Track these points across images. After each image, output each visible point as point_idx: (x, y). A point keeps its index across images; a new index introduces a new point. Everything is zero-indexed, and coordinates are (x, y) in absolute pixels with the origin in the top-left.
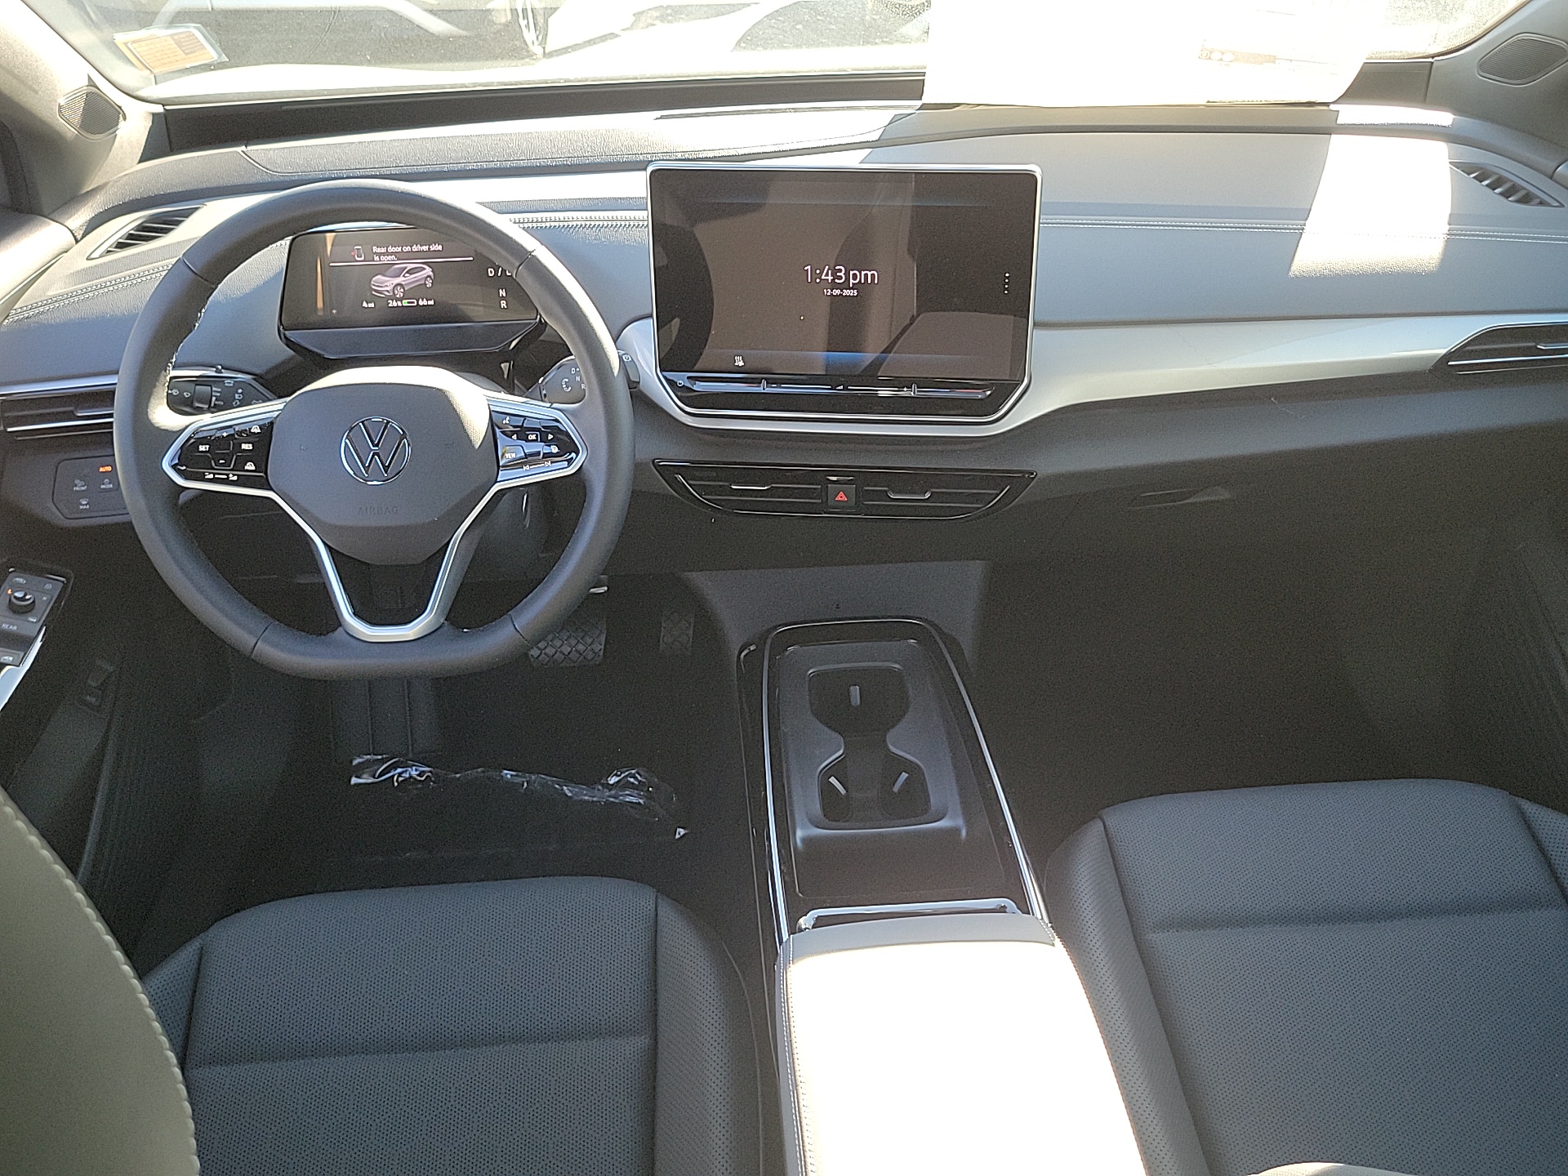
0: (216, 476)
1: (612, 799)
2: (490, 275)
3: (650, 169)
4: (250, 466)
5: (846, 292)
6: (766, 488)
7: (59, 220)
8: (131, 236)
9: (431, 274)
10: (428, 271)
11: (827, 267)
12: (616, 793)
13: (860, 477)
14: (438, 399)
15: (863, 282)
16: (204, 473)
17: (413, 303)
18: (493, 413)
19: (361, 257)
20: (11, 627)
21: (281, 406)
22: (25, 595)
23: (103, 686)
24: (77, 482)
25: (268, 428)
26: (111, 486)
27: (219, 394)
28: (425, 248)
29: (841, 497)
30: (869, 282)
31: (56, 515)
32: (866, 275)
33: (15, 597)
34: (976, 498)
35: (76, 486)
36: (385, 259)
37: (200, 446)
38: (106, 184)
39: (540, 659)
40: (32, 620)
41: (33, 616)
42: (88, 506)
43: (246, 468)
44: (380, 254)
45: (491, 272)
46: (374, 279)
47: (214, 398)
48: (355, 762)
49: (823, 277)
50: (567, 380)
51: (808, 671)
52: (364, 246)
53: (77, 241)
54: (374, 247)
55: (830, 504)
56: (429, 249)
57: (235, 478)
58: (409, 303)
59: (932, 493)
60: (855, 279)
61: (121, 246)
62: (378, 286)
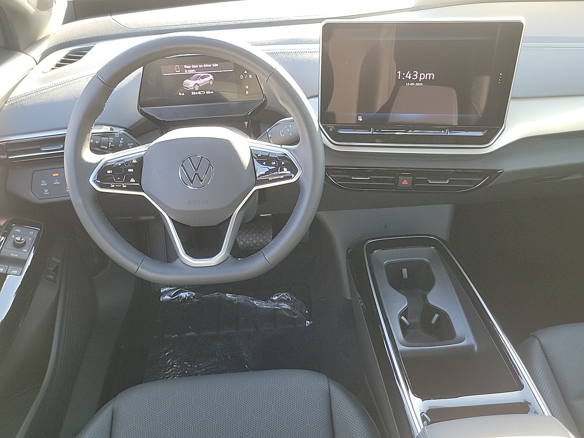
0: (116, 186)
1: (276, 307)
2: (241, 78)
3: (323, 23)
4: (132, 180)
5: (417, 84)
6: (369, 178)
7: (28, 54)
8: (62, 61)
9: (213, 78)
10: (211, 77)
11: (409, 72)
12: (277, 304)
13: (414, 173)
14: (226, 145)
15: (426, 79)
16: (110, 184)
17: (203, 93)
18: (252, 150)
19: (178, 70)
20: (15, 255)
21: (146, 149)
22: (21, 239)
23: (55, 271)
24: (43, 181)
25: (141, 160)
26: (59, 183)
27: (112, 141)
28: (210, 66)
29: (405, 182)
30: (430, 79)
31: (33, 197)
32: (428, 75)
33: (16, 240)
34: (470, 182)
35: (42, 183)
36: (191, 72)
37: (108, 171)
38: (49, 36)
39: (243, 246)
40: (24, 250)
41: (25, 249)
42: (48, 193)
43: (131, 181)
44: (187, 69)
45: (242, 77)
46: (184, 81)
47: (110, 143)
48: (162, 291)
49: (406, 77)
50: (282, 131)
51: (384, 262)
52: (180, 65)
53: (37, 64)
54: (185, 66)
55: (398, 185)
56: (212, 66)
57: (125, 186)
58: (201, 93)
59: (450, 180)
60: (422, 77)
61: (58, 66)
62: (186, 85)
